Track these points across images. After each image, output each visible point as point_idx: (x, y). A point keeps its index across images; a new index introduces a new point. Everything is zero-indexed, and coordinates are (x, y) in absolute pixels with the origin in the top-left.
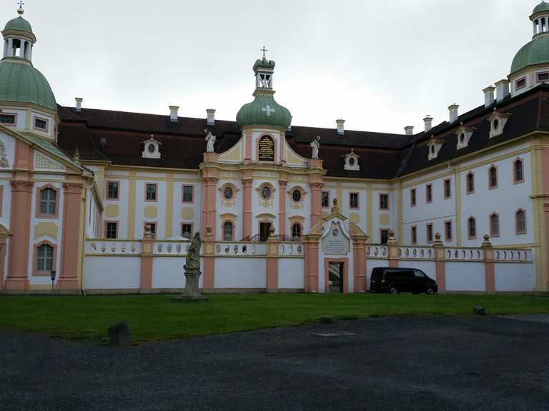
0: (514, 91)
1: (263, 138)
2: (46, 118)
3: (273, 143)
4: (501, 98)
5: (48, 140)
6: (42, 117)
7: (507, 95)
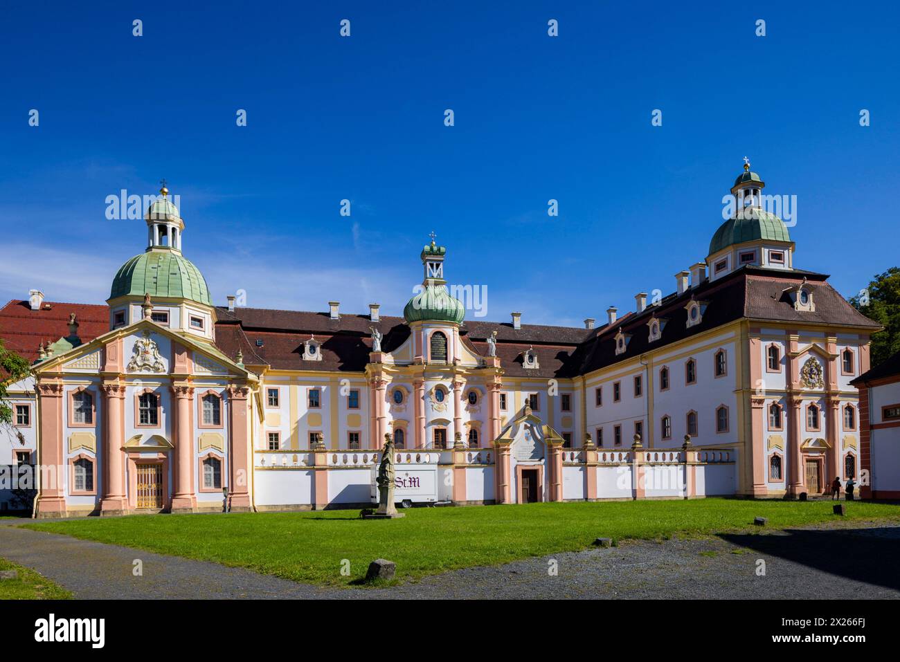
0: (713, 276)
1: (436, 333)
2: (203, 315)
3: (446, 339)
4: (697, 284)
5: (205, 340)
6: (198, 315)
7: (703, 280)
